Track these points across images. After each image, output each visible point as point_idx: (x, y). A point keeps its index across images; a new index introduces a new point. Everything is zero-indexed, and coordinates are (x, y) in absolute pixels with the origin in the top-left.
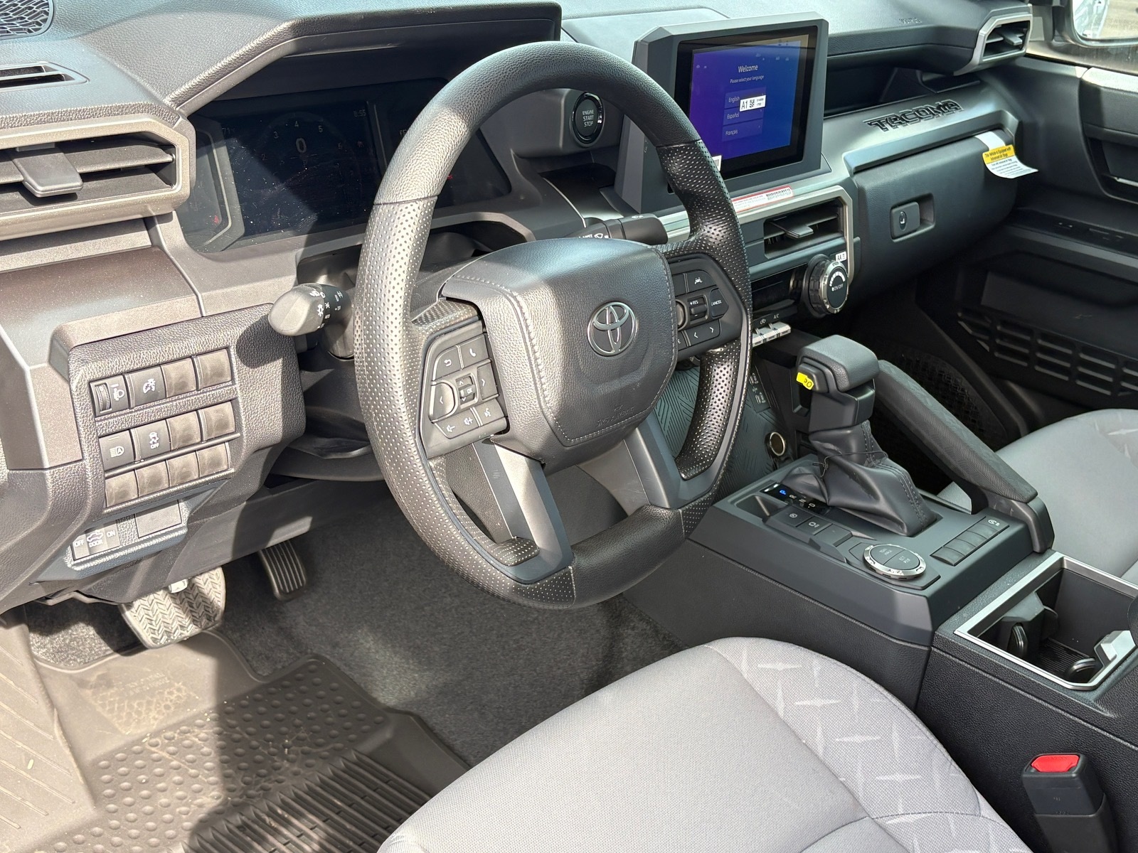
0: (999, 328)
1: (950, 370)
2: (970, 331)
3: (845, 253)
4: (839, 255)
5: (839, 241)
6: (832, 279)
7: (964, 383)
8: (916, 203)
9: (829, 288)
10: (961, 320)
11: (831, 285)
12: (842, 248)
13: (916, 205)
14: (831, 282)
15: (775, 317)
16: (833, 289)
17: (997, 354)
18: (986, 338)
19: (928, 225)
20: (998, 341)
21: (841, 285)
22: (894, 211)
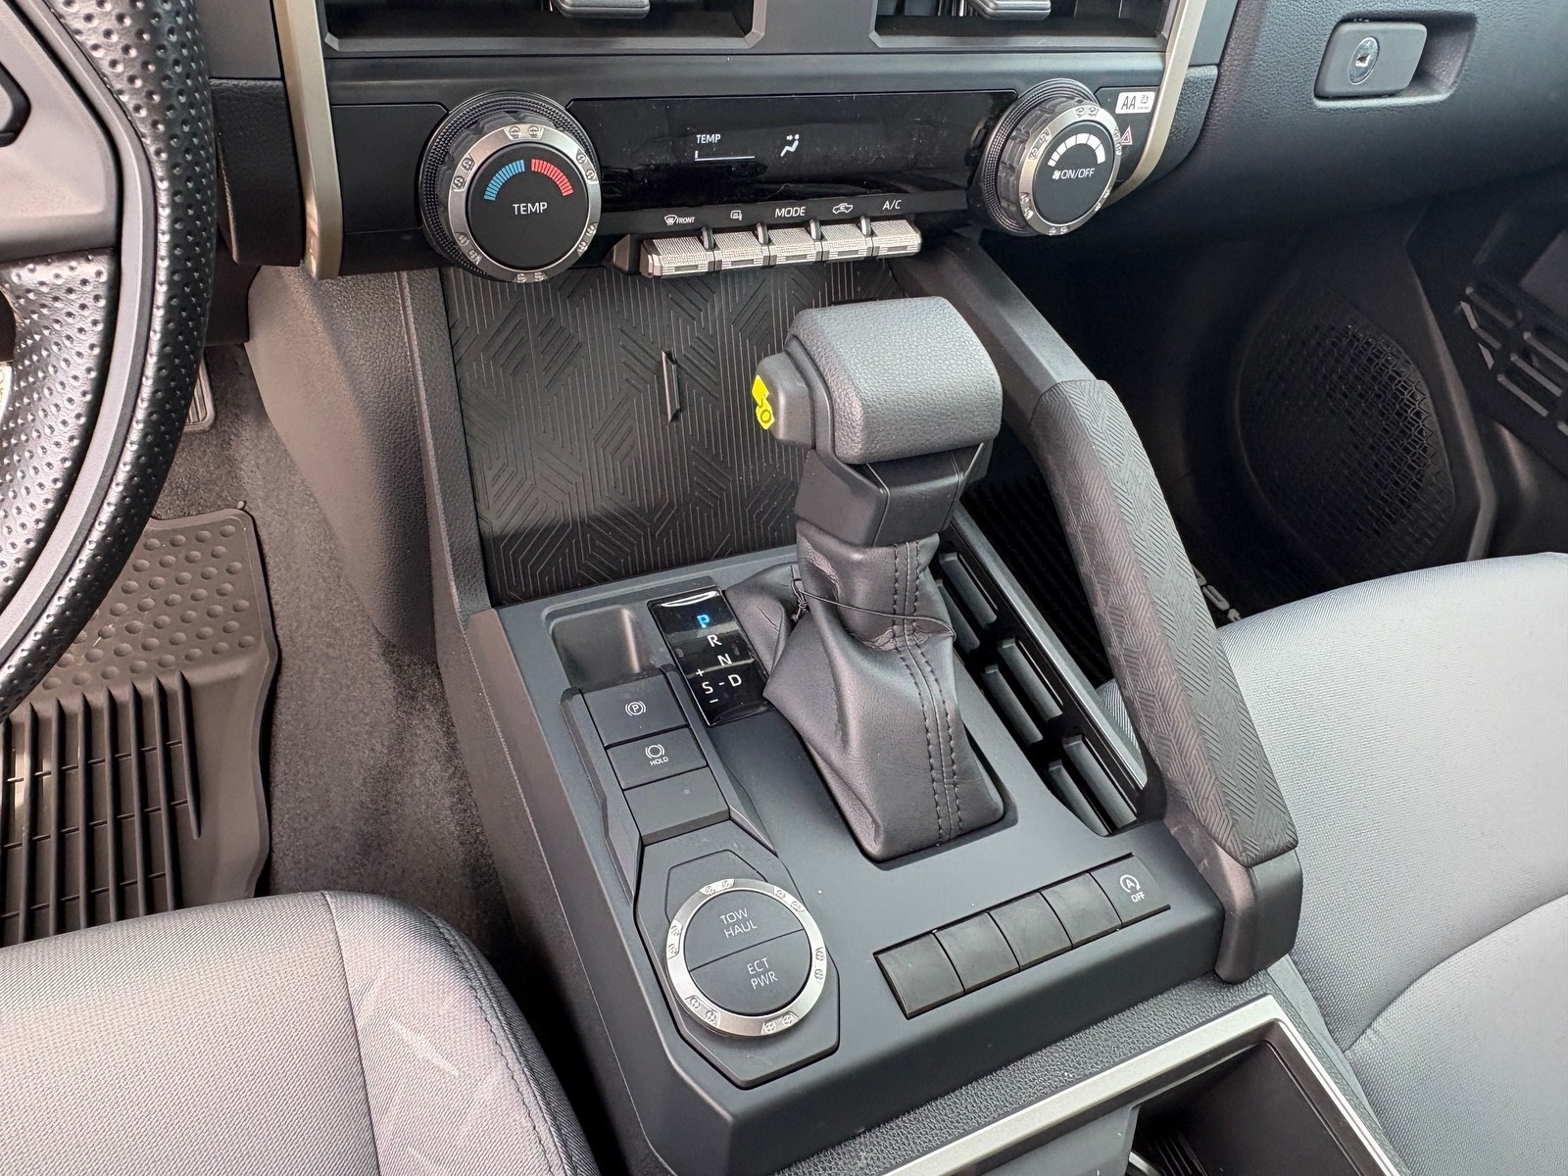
0: (1527, 336)
1: (1412, 375)
2: (1474, 325)
3: (1151, 95)
4: (1131, 95)
5: (1147, 62)
6: (1062, 149)
7: (1425, 404)
8: (1422, 28)
9: (1044, 170)
10: (1468, 300)
11: (1052, 163)
12: (1150, 81)
13: (1422, 32)
14: (1056, 157)
15: (887, 205)
16: (1057, 175)
17: (1501, 378)
18: (1497, 345)
19: (1433, 92)
20: (1514, 358)
21: (1088, 172)
22: (1347, 28)
